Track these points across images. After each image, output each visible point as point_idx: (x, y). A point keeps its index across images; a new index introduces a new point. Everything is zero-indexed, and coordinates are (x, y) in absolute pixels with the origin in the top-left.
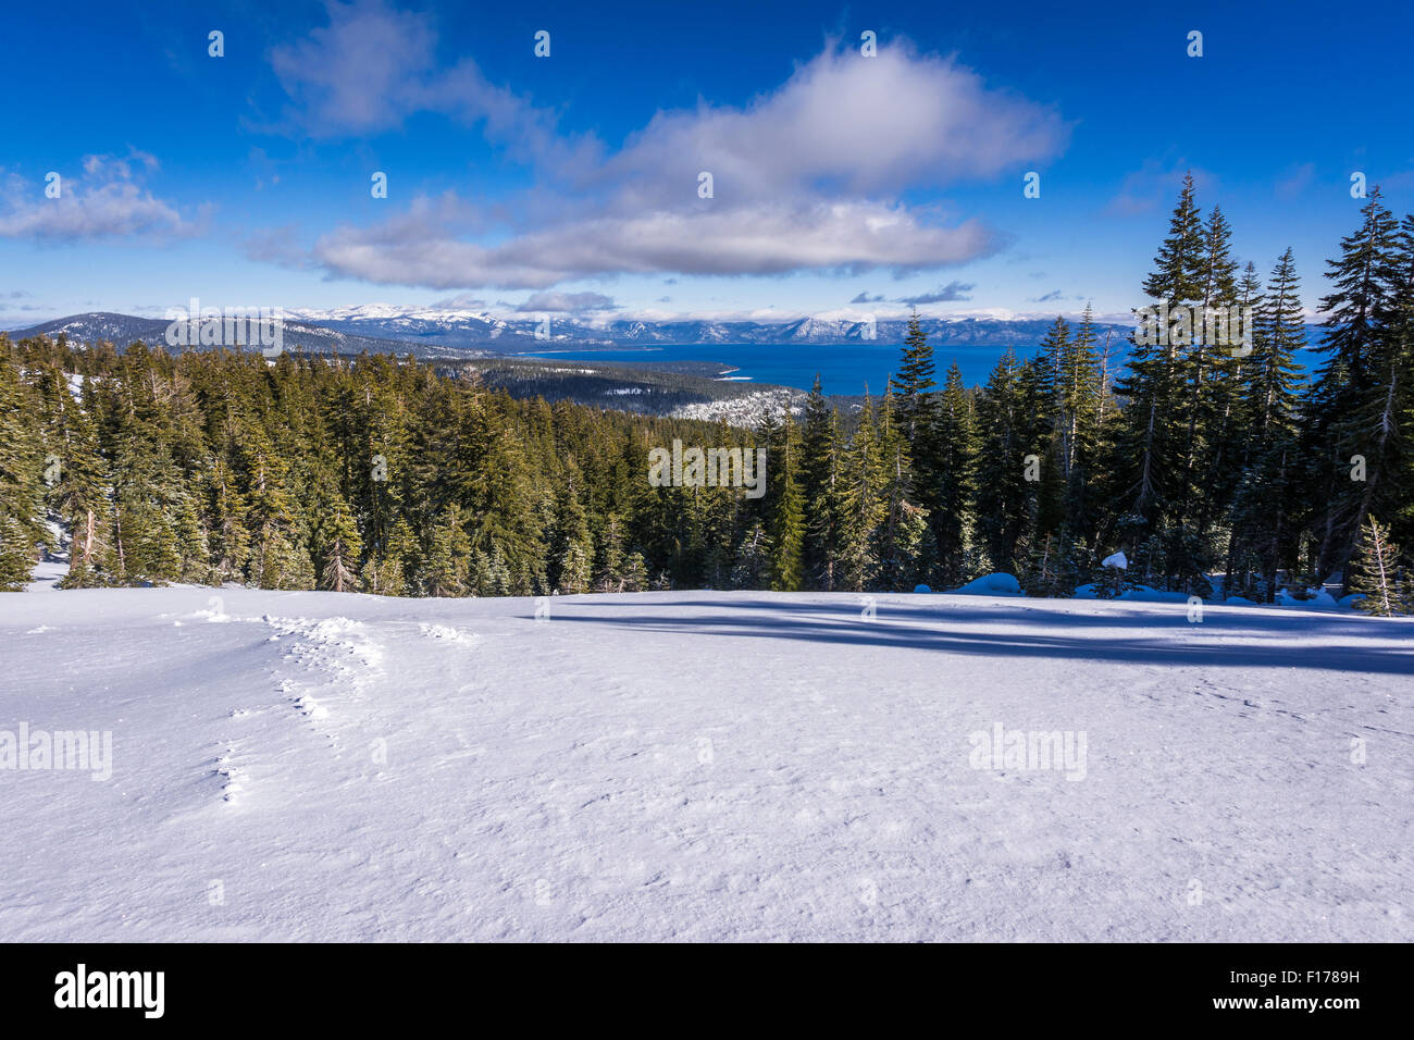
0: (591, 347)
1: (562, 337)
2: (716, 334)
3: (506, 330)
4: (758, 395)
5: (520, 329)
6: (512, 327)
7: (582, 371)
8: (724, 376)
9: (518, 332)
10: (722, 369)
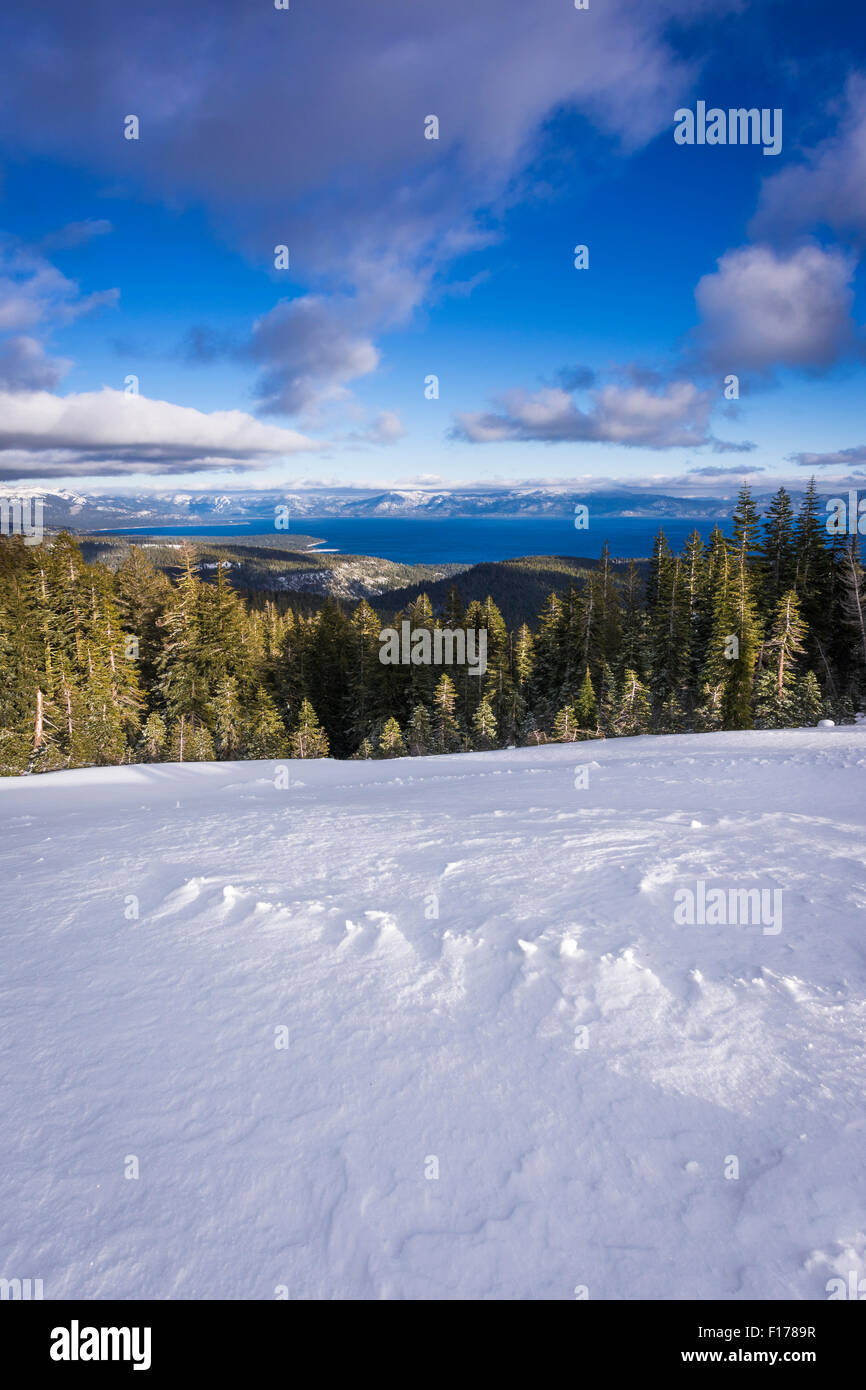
0: (176, 521)
1: (146, 512)
2: (302, 509)
3: (86, 507)
4: (346, 565)
5: (101, 505)
6: (92, 503)
7: (170, 546)
8: (311, 548)
9: (99, 508)
10: (308, 542)
